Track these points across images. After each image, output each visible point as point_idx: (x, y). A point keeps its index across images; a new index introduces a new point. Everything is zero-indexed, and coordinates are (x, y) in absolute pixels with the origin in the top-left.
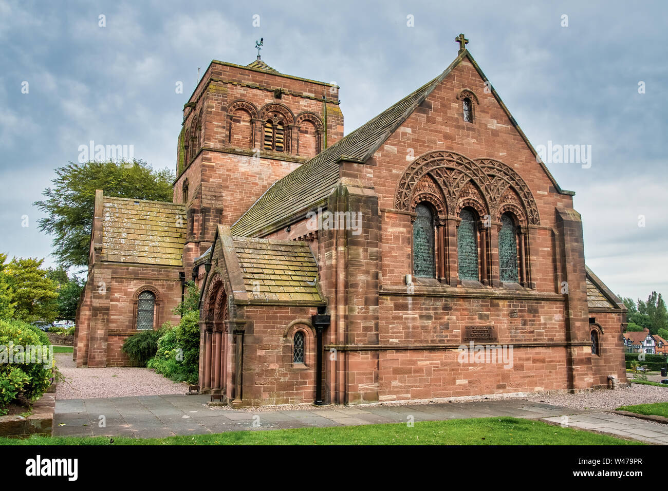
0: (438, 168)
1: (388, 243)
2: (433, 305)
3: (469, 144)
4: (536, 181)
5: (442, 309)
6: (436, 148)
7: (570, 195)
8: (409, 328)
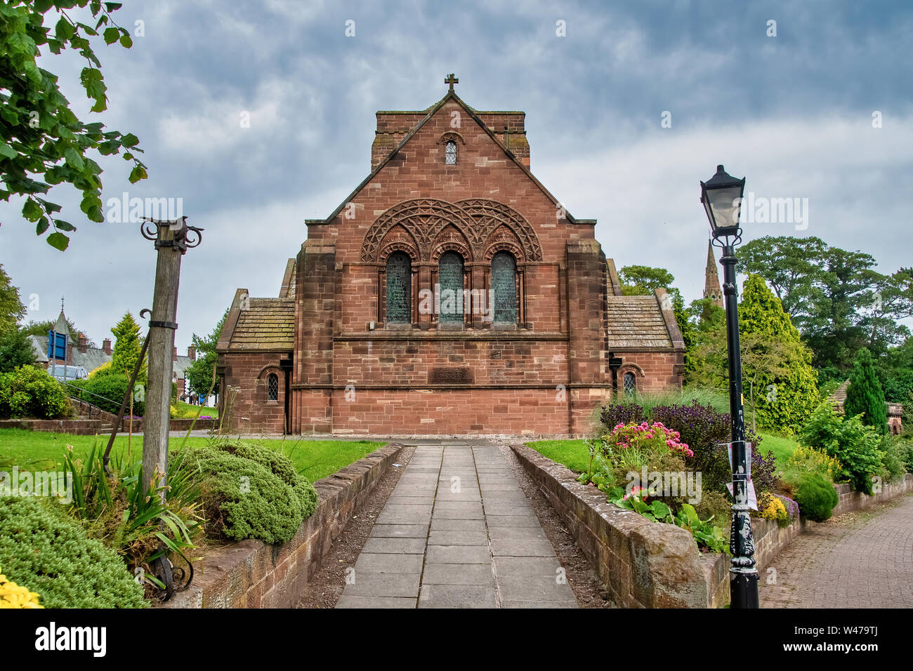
0: (410, 217)
1: (352, 294)
2: (395, 348)
3: (450, 188)
4: (539, 214)
5: (406, 352)
6: (408, 198)
7: (591, 224)
8: (368, 370)
